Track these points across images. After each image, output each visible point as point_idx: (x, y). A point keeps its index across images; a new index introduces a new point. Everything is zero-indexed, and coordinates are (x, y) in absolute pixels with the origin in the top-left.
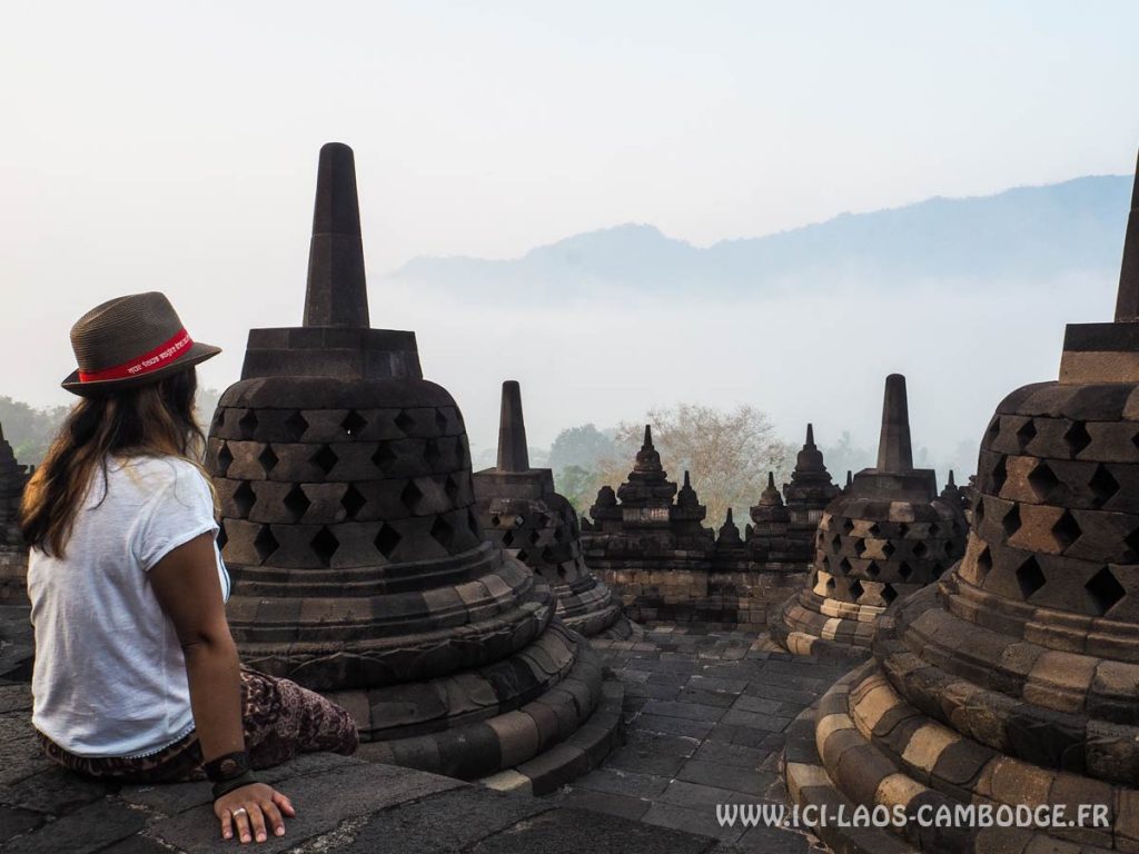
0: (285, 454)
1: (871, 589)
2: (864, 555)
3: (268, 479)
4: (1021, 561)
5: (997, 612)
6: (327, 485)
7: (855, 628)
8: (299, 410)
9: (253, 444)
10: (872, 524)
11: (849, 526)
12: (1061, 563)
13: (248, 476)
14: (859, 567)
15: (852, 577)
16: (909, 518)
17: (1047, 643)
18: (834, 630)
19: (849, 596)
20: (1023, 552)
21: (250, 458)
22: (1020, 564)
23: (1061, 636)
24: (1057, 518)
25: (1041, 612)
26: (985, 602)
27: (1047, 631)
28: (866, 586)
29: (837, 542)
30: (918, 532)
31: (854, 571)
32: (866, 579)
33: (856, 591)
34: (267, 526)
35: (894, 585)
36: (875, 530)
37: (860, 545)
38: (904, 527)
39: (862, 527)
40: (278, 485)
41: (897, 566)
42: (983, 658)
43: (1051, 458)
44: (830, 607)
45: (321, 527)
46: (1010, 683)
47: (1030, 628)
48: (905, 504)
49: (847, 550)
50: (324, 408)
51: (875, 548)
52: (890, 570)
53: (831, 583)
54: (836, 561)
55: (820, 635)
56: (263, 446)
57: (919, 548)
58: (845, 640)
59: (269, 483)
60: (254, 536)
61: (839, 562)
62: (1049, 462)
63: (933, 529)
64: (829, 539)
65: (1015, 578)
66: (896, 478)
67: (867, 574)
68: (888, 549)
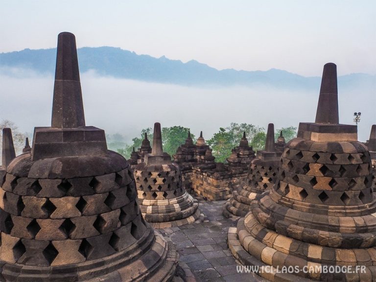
0: (92, 201)
1: (160, 194)
2: (156, 184)
3: (82, 215)
4: (320, 193)
5: (315, 208)
6: (113, 212)
7: (158, 208)
8: (94, 176)
9: (71, 198)
10: (158, 173)
11: (150, 174)
12: (333, 192)
13: (69, 216)
14: (155, 188)
15: (153, 191)
16: (169, 170)
17: (336, 215)
18: (151, 210)
19: (152, 198)
20: (320, 190)
21: (70, 206)
22: (320, 194)
23: (339, 212)
24: (330, 180)
25: (330, 207)
26: (310, 206)
27: (335, 212)
28: (158, 193)
29: (146, 180)
30: (172, 174)
31: (153, 189)
32: (157, 191)
33: (155, 195)
34: (84, 240)
35: (167, 192)
36: (159, 175)
37: (155, 181)
38: (168, 173)
39: (155, 174)
40: (89, 217)
41: (167, 186)
42: (322, 223)
43: (327, 164)
44: (146, 202)
45: (112, 233)
46: (335, 229)
47: (330, 212)
48: (166, 165)
49: (150, 182)
50: (105, 174)
51: (160, 181)
52: (165, 187)
53: (144, 194)
54: (146, 186)
55: (146, 213)
56: (78, 199)
57: (173, 178)
58: (156, 213)
59: (84, 217)
60: (77, 247)
61: (148, 186)
62: (326, 165)
63: (176, 172)
64: (142, 180)
65: (318, 198)
66: (162, 157)
67: (158, 190)
68: (164, 181)
